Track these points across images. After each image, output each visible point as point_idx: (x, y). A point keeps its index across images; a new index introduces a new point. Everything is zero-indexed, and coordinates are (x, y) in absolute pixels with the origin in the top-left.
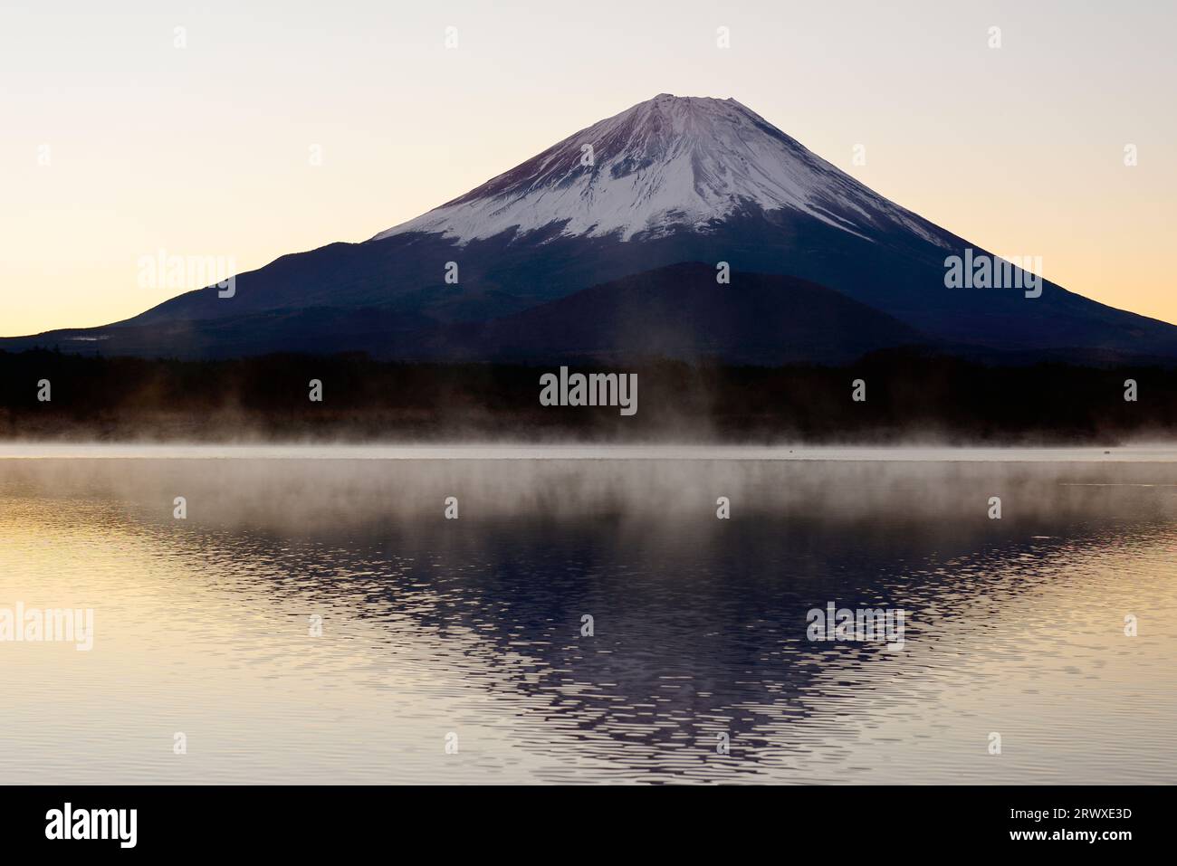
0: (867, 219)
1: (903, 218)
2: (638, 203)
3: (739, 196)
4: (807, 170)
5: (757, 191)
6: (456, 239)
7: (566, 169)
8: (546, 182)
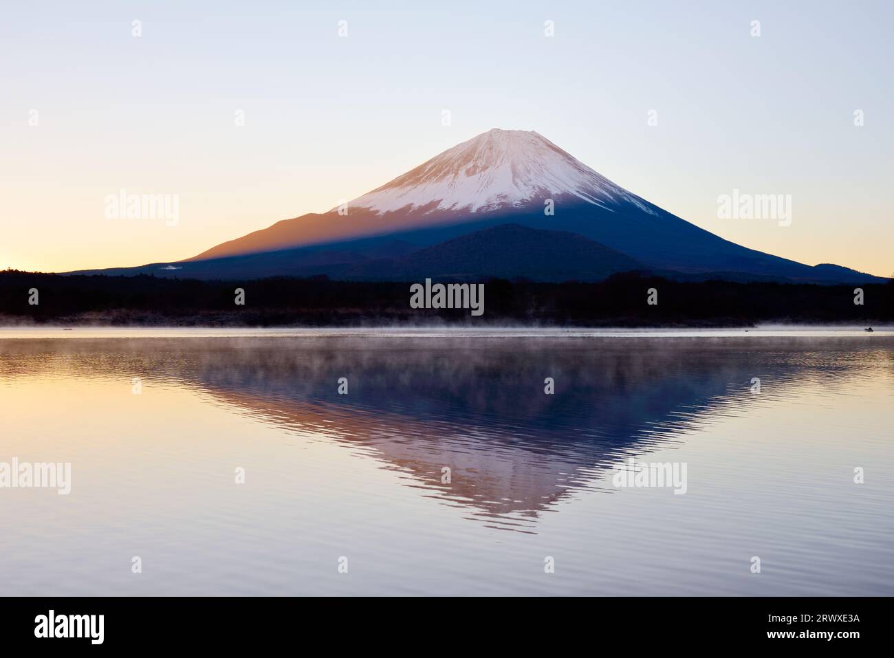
0: (611, 200)
1: (631, 198)
2: (480, 190)
3: (538, 186)
4: (576, 171)
5: (549, 184)
6: (377, 211)
7: (440, 171)
8: (429, 178)
